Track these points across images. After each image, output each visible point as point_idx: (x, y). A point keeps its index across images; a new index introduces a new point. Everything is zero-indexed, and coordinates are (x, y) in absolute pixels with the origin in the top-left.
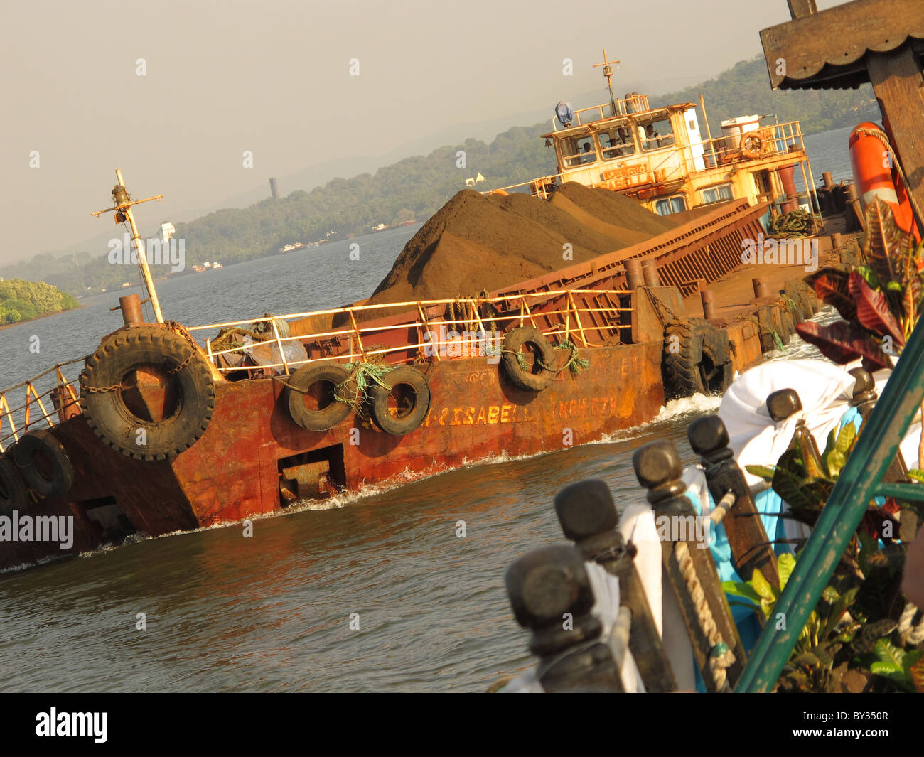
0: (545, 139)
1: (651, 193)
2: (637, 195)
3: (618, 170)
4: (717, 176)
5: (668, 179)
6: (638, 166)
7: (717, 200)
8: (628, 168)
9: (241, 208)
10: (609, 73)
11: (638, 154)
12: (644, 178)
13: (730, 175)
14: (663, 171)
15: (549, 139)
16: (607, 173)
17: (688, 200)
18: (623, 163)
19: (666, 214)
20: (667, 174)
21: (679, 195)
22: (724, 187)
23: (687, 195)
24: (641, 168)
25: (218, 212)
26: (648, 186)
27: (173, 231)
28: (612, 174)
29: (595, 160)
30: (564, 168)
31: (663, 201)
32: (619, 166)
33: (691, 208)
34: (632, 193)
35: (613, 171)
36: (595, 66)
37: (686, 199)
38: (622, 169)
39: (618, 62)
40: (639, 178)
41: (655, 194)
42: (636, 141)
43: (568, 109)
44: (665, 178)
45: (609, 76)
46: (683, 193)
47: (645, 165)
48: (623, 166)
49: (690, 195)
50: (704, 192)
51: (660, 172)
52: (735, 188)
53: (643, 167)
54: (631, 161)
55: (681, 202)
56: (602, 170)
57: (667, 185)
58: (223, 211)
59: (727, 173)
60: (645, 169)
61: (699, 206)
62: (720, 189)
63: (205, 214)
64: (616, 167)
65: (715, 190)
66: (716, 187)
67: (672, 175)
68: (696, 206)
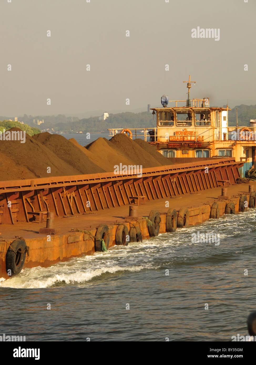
0: (153, 111)
1: (195, 146)
2: (189, 145)
3: (182, 132)
4: (227, 144)
5: (204, 141)
6: (192, 132)
7: (224, 155)
8: (187, 132)
9: (135, 113)
10: (189, 87)
11: (193, 126)
12: (193, 138)
13: (232, 145)
14: (203, 137)
15: (154, 111)
16: (177, 132)
17: (211, 153)
18: (185, 129)
19: (200, 157)
20: (204, 138)
21: (207, 150)
22: (229, 150)
23: (211, 150)
24: (193, 133)
25: (126, 113)
26: (194, 142)
27: (108, 116)
28: (179, 133)
29: (173, 125)
30: (158, 125)
31: (200, 151)
32: (183, 130)
33: (211, 157)
34: (187, 144)
35: (180, 132)
36: (184, 82)
37: (210, 152)
38: (184, 132)
39: (195, 82)
40: (191, 138)
41: (197, 147)
42: (193, 120)
43: (166, 99)
44: (203, 140)
45: (189, 88)
46: (210, 149)
47: (195, 132)
48: (185, 131)
49: (212, 150)
50: (219, 151)
51: (201, 137)
52: (233, 152)
53: (194, 133)
54: (190, 129)
55: (208, 153)
56: (175, 130)
57: (202, 144)
58: (128, 113)
59: (231, 144)
60: (195, 134)
61: (215, 156)
62: (227, 151)
63: (121, 113)
64: (181, 130)
65: (225, 151)
66: (225, 150)
67: (206, 140)
68: (214, 156)
